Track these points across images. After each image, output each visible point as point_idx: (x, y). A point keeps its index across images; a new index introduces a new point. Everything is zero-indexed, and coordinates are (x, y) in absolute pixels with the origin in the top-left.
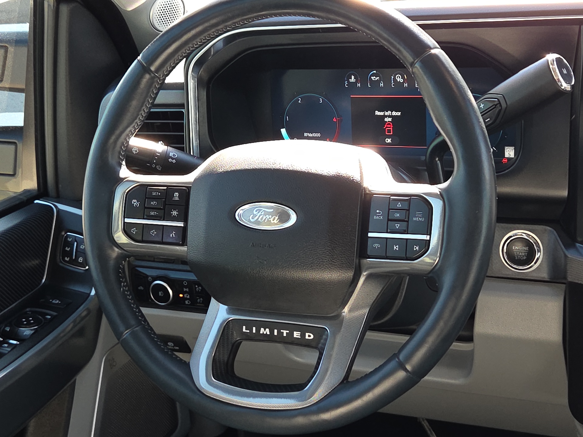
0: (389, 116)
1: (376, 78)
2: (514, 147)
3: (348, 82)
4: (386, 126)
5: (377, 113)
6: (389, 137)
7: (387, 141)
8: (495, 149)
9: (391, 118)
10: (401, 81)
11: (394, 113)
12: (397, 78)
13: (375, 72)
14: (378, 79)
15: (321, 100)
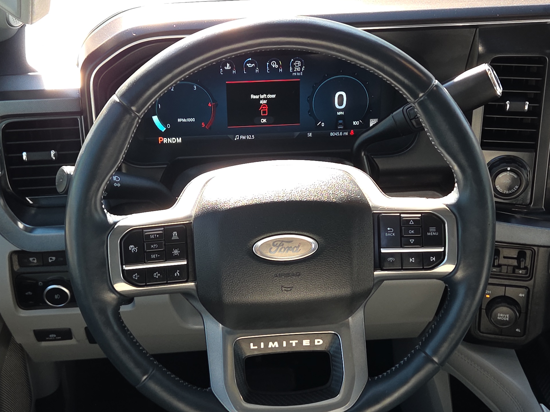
0: (264, 99)
1: (251, 65)
2: (377, 119)
3: (224, 69)
4: (261, 108)
5: (253, 97)
6: (264, 117)
7: (262, 121)
8: (361, 122)
9: (266, 101)
10: (276, 67)
11: (270, 96)
12: (272, 65)
13: (250, 59)
14: (254, 65)
15: (195, 88)
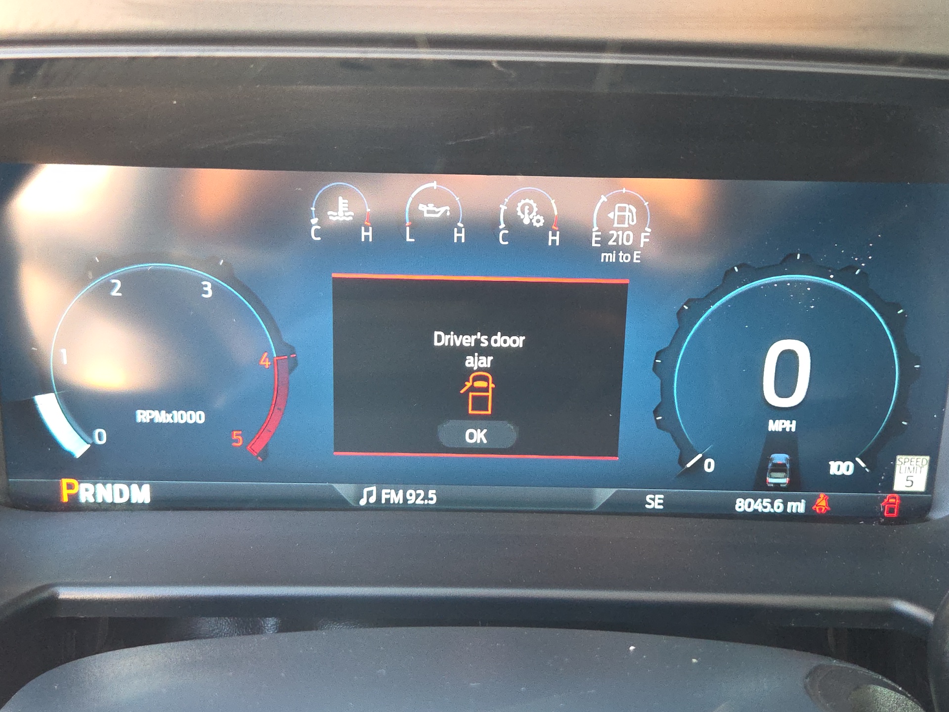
0: (482, 351)
1: (437, 210)
2: (928, 458)
3: (325, 220)
4: (468, 384)
5: (441, 339)
6: (478, 421)
7: (471, 436)
8: (863, 465)
9: (490, 358)
10: (535, 224)
11: (500, 341)
12: (519, 213)
13: (434, 184)
14: (446, 211)
15: (209, 289)
